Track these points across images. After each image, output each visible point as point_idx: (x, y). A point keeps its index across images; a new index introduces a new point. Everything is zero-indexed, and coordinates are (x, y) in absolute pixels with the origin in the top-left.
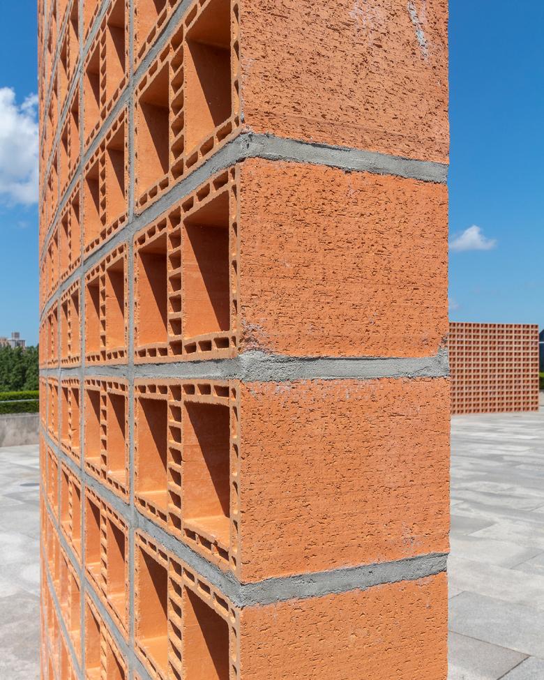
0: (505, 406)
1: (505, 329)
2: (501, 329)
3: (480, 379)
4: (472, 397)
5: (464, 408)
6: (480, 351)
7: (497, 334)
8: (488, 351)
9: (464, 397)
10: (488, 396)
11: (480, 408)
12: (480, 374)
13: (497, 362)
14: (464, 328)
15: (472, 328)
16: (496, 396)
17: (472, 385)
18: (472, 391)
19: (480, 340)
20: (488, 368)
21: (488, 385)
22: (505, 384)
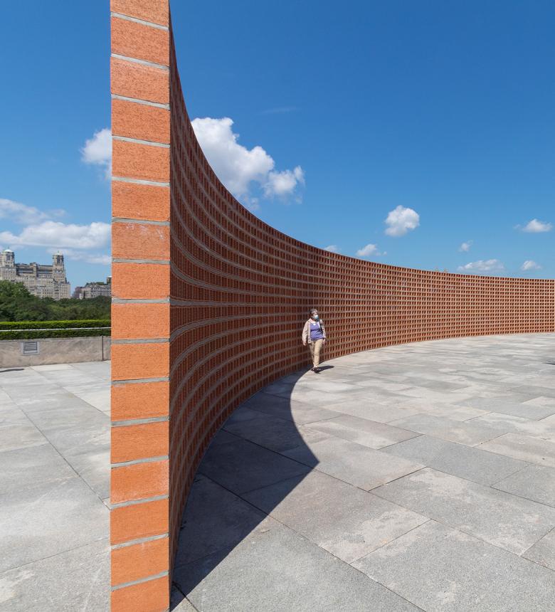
0: (544, 329)
1: (544, 283)
2: (542, 282)
3: (529, 312)
4: (524, 323)
5: (519, 330)
6: (529, 295)
7: (539, 285)
8: (534, 295)
9: (519, 323)
10: (534, 323)
11: (529, 329)
12: (529, 309)
13: (540, 302)
14: (519, 281)
15: (524, 282)
16: (539, 322)
17: (524, 316)
18: (524, 319)
19: (529, 289)
20: (534, 306)
21: (534, 316)
22: (544, 316)
